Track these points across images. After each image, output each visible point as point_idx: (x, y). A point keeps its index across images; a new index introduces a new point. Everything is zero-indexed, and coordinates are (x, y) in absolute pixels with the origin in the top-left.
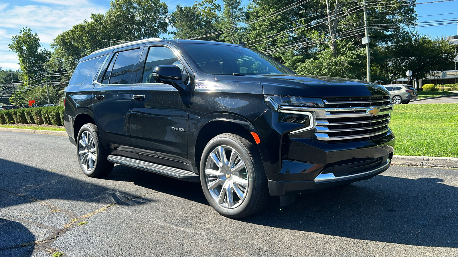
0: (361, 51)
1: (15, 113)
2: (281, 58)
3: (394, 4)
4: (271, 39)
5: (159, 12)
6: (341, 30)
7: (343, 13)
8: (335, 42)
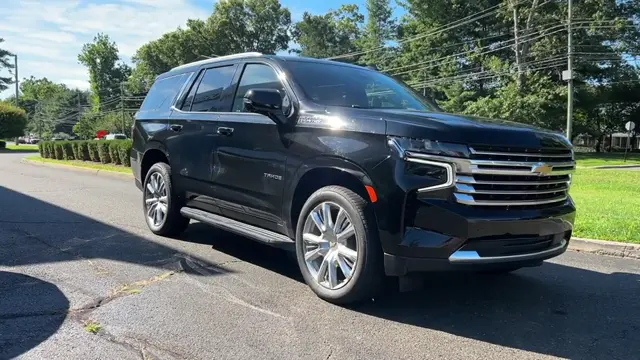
0: (561, 90)
1: (76, 146)
2: (444, 93)
3: (614, 24)
4: (431, 66)
5: (278, 21)
6: (533, 58)
7: (538, 34)
8: (523, 75)
